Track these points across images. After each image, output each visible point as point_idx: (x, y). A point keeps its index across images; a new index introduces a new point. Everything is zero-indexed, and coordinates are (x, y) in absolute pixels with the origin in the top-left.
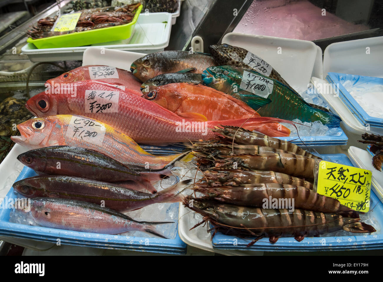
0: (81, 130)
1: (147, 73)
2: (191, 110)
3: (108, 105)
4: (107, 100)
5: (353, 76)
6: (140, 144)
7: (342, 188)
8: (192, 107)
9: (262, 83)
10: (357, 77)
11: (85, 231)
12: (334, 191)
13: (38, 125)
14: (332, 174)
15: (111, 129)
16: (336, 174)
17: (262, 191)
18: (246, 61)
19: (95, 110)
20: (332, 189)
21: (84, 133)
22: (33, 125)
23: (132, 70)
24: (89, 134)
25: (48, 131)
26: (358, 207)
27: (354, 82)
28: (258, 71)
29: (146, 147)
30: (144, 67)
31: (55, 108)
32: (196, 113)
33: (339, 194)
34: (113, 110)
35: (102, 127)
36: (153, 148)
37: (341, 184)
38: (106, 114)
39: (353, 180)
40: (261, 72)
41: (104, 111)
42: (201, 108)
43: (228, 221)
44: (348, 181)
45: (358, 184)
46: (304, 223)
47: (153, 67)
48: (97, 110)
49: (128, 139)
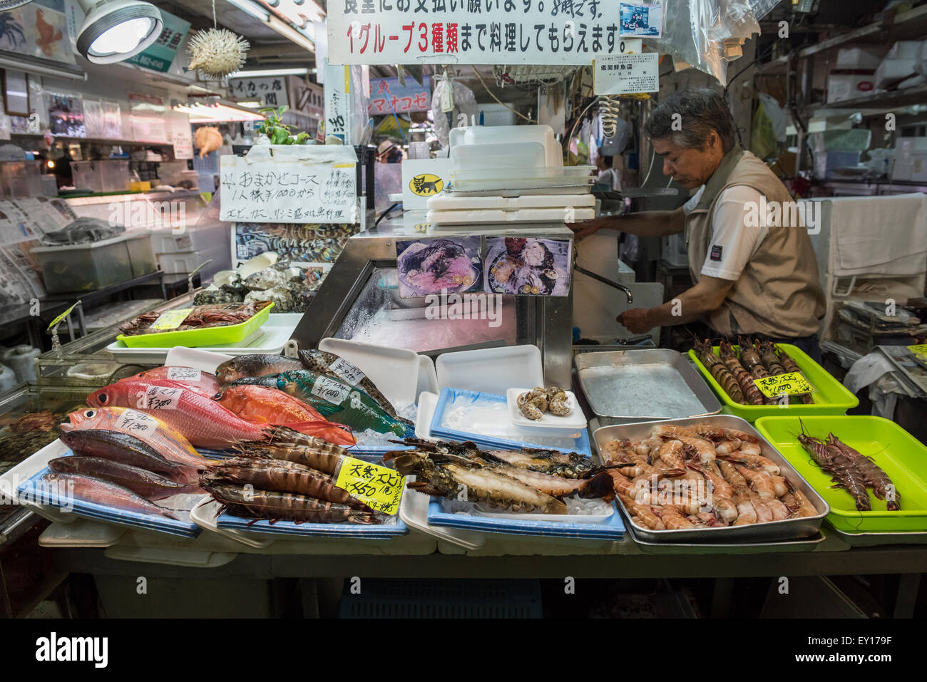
0: (131, 422)
1: (229, 378)
2: (254, 412)
3: (168, 402)
4: (167, 396)
5: (472, 392)
6: (195, 447)
7: (366, 486)
8: (256, 409)
9: (335, 389)
10: (476, 394)
11: (103, 504)
12: (356, 488)
13: (90, 414)
14: (356, 470)
15: (164, 425)
16: (361, 471)
17: (266, 472)
18: (333, 367)
19: (153, 406)
20: (354, 485)
21: (133, 426)
22: (85, 414)
23: (217, 373)
24: (139, 426)
25: (98, 420)
26: (382, 507)
27: (472, 399)
28: (345, 378)
29: (201, 451)
30: (228, 371)
31: (114, 401)
32: (259, 416)
33: (361, 491)
34: (172, 406)
35: (154, 422)
36: (208, 452)
37: (365, 481)
38: (163, 410)
39: (380, 480)
40: (347, 380)
41: (162, 407)
42: (265, 411)
43: (230, 497)
44: (374, 480)
45: (387, 485)
46: (304, 507)
47: (237, 370)
48: (155, 405)
49: (180, 437)
